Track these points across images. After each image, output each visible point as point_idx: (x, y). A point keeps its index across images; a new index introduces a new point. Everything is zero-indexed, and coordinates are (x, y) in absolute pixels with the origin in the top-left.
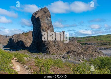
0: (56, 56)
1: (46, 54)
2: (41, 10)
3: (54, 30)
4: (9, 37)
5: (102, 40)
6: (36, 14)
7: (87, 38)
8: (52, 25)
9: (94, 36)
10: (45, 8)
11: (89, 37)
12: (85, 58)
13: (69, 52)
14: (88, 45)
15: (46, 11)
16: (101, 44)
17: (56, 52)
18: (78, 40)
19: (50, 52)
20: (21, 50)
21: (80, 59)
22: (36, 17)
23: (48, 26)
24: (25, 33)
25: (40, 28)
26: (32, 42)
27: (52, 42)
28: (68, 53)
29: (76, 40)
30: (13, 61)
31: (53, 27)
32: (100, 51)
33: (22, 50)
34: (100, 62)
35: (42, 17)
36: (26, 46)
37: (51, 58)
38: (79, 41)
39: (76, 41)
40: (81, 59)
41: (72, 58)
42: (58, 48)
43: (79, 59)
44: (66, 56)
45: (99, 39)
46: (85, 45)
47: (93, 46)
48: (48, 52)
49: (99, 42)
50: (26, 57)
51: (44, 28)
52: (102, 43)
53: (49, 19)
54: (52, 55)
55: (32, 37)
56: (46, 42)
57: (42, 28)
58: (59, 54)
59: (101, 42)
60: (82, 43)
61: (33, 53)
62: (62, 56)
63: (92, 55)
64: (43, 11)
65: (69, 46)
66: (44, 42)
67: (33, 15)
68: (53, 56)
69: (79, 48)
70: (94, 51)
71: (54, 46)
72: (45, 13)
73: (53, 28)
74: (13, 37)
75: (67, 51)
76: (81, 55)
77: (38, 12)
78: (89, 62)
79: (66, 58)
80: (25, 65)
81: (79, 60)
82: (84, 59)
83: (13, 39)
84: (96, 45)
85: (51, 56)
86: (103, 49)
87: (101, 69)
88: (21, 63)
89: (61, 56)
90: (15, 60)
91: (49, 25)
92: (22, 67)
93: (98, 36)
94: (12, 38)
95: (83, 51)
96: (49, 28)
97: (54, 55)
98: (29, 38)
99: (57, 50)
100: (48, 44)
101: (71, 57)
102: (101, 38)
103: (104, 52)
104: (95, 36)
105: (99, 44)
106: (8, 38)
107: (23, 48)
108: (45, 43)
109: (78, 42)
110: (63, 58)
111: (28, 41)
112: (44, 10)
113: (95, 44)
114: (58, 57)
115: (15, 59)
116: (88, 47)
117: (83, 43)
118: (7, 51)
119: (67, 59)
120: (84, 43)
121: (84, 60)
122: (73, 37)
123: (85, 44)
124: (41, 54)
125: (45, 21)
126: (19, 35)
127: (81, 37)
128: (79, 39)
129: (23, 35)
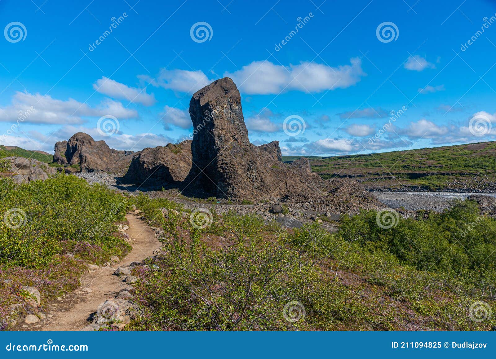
0: (251, 206)
1: (227, 201)
2: (216, 84)
3: (249, 137)
4: (132, 155)
5: (378, 167)
6: (201, 94)
7: (339, 161)
8: (244, 125)
9: (358, 156)
10: (226, 79)
11: (345, 157)
12: (329, 214)
13: (287, 197)
14: (339, 179)
15: (228, 86)
16: (377, 177)
17: (252, 197)
18: (316, 166)
19: (236, 197)
20: (160, 189)
21: (317, 216)
22: (202, 103)
23: (232, 126)
24: (174, 146)
25: (212, 133)
26: (191, 168)
27: (242, 170)
28: (285, 198)
29: (308, 165)
30: (129, 217)
31: (246, 129)
32: (372, 196)
33: (163, 188)
34: (367, 224)
35: (217, 102)
36: (175, 179)
37: (240, 211)
38: (317, 168)
39: (309, 167)
40: (320, 215)
41: (294, 213)
42: (259, 185)
43: (314, 216)
44: (278, 207)
45: (372, 162)
46: (332, 179)
47: (353, 181)
48: (231, 196)
49: (371, 172)
50: (168, 209)
51: (223, 133)
52: (378, 174)
53: (237, 107)
54: (243, 203)
55: (191, 156)
56: (226, 169)
57: (216, 131)
58: (261, 202)
59: (376, 172)
60: (324, 172)
61: (193, 199)
62: (269, 206)
63: (348, 207)
64: (221, 87)
65: (289, 181)
66: (223, 169)
67: (194, 97)
68: (244, 206)
69: (315, 187)
70: (355, 195)
71: (248, 179)
72: (226, 91)
73: (247, 133)
74: (143, 154)
75: (281, 195)
76: (318, 205)
77: (207, 88)
78: (339, 225)
79: (278, 213)
80: (158, 229)
81: (312, 218)
82: (326, 215)
83: (142, 159)
84: (362, 179)
85: (239, 206)
86: (382, 189)
87: (369, 242)
88: (150, 222)
89: (264, 206)
90: (138, 214)
91: (237, 123)
92: (150, 232)
93: (370, 155)
94: (139, 157)
95: (325, 194)
96: (236, 132)
97: (248, 203)
98: (183, 158)
99: (255, 191)
100: (233, 175)
101: (291, 209)
102: (375, 161)
103: (383, 198)
104: (361, 156)
105: (372, 177)
106: (129, 159)
107: (166, 186)
108: (226, 172)
109: (313, 172)
110: (271, 211)
111: (181, 165)
112: (224, 84)
113: (359, 176)
114: (257, 209)
115: (137, 211)
116: (338, 184)
117: (328, 174)
118: (122, 191)
119: (282, 215)
120: (331, 173)
121: (326, 218)
122: (300, 158)
123: (334, 175)
124: (213, 201)
125: (227, 114)
126: (158, 150)
127: (323, 158)
128: (316, 163)
129: (168, 150)
